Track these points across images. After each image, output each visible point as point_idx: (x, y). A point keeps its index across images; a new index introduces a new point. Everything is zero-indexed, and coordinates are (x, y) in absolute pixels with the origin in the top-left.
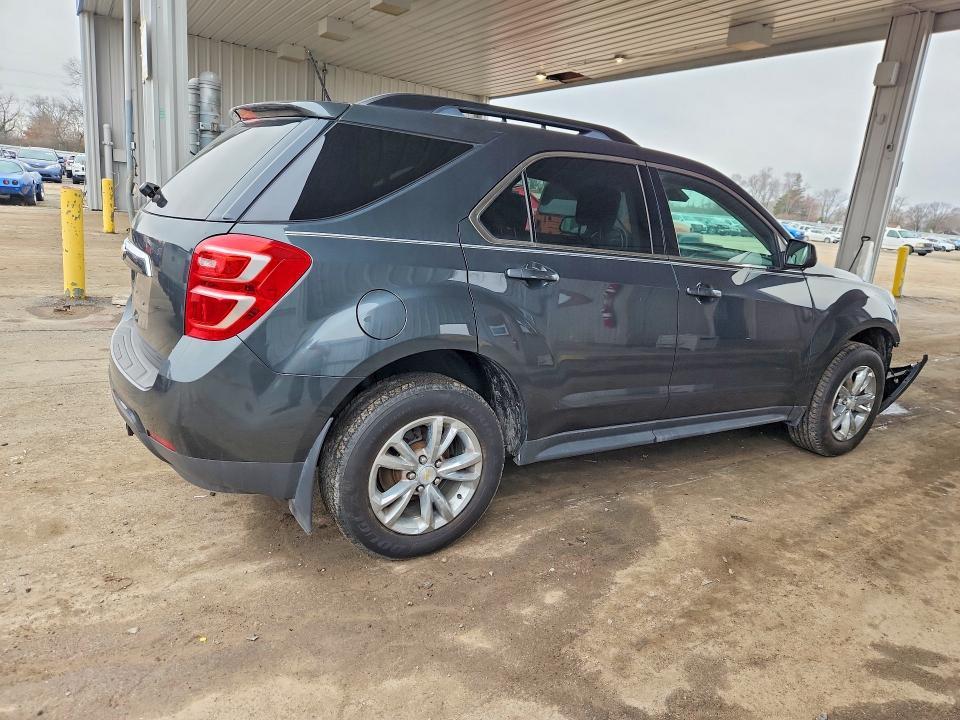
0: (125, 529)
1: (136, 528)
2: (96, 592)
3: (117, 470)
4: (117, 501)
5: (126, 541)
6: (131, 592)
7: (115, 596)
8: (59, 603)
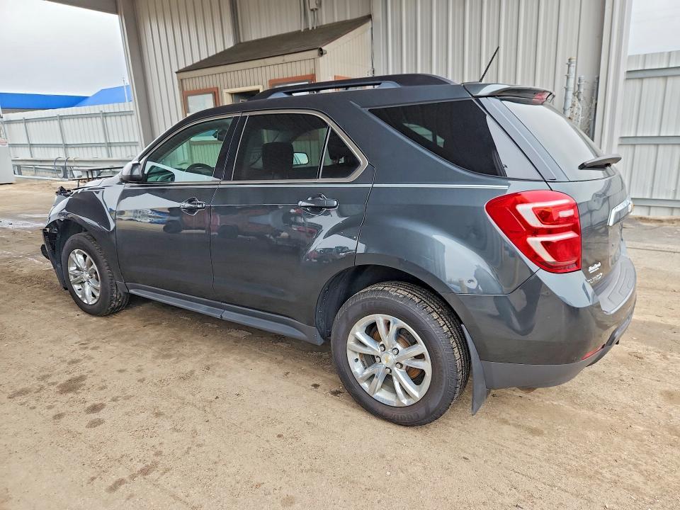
0: (624, 378)
1: (617, 375)
2: (648, 356)
3: (612, 429)
4: (623, 398)
5: (625, 372)
6: (631, 350)
7: (639, 351)
8: (668, 359)
